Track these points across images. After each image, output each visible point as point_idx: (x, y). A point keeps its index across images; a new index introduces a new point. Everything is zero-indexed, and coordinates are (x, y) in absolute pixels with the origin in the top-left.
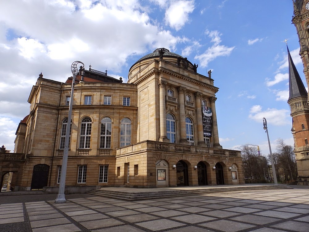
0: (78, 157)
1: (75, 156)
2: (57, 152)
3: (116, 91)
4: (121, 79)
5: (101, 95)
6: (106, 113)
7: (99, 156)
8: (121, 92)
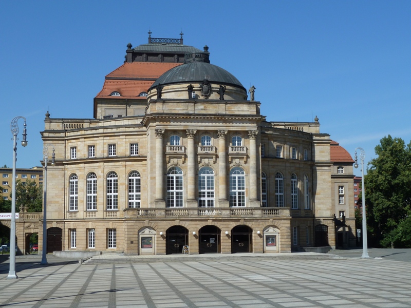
0: (86, 220)
1: (83, 219)
2: (68, 213)
3: (121, 137)
4: (206, 48)
5: (104, 144)
6: (110, 166)
7: (105, 219)
8: (127, 137)
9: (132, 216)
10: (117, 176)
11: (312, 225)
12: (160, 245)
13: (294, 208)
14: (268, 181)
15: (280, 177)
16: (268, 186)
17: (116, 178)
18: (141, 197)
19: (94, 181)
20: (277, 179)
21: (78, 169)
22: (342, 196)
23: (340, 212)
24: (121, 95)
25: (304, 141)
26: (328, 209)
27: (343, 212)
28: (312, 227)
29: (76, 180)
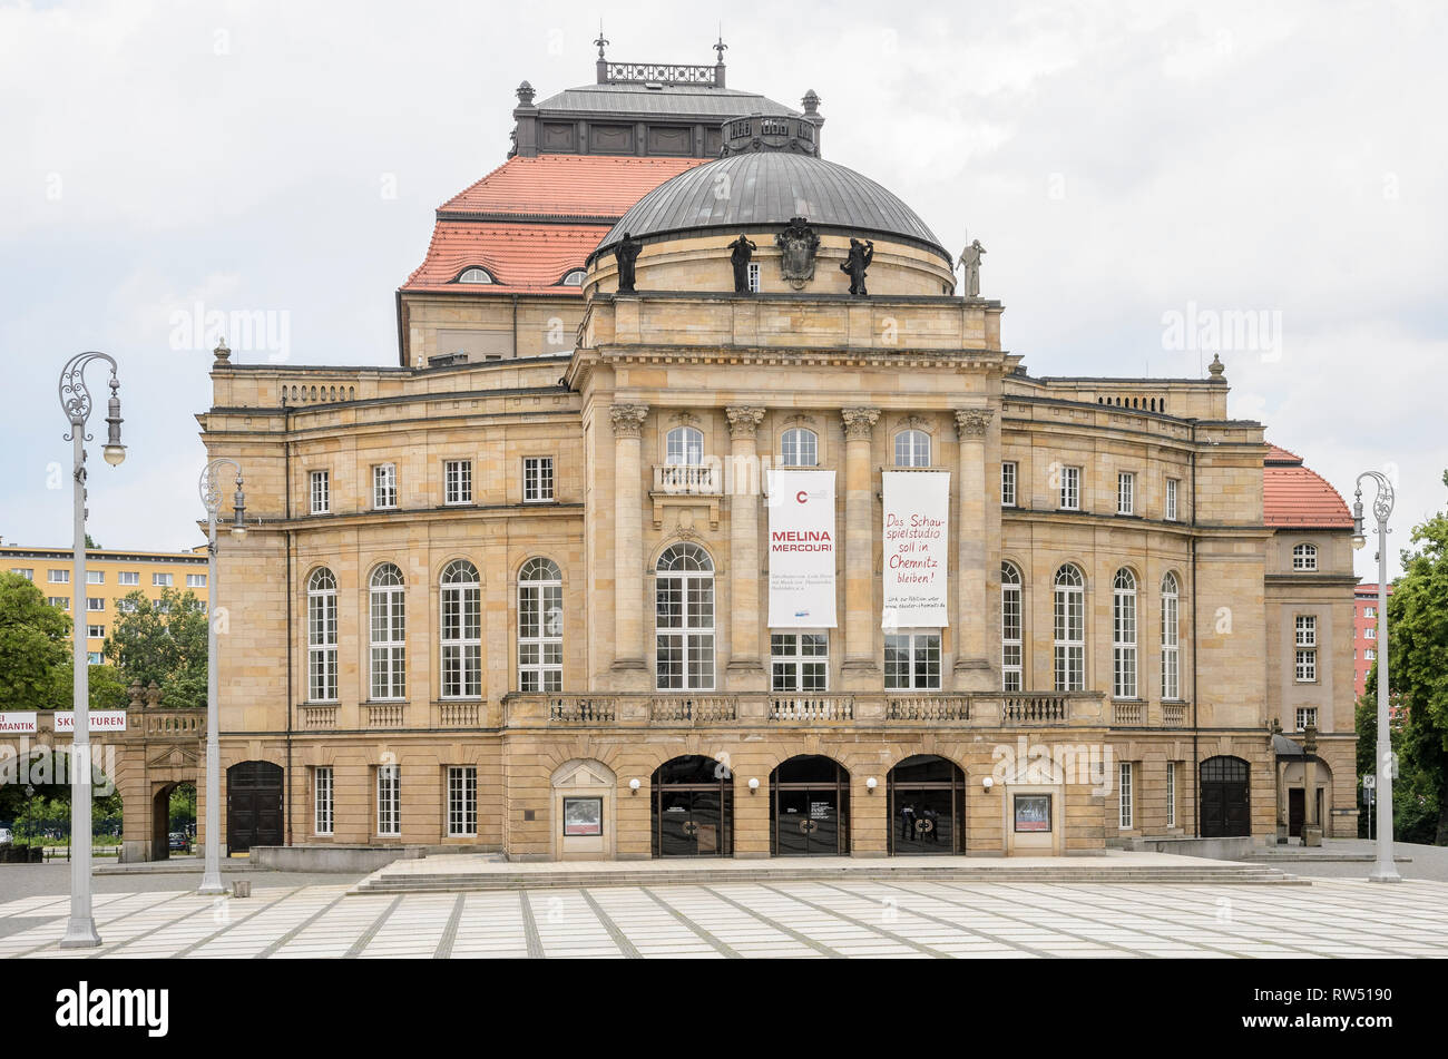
0: (367, 736)
1: (358, 732)
2: (302, 712)
3: (491, 435)
4: (811, 101)
5: (430, 459)
6: (454, 542)
7: (437, 731)
8: (512, 434)
9: (531, 723)
10: (477, 578)
11: (1189, 758)
12: (630, 826)
13: (1122, 696)
14: (1028, 594)
15: (1071, 583)
16: (1028, 613)
17: (473, 585)
18: (564, 654)
19: (395, 595)
20: (1059, 588)
21: (336, 550)
22: (1311, 653)
23: (1300, 711)
24: (495, 281)
25: (1163, 449)
26: (1250, 701)
27: (1311, 711)
28: (1189, 766)
29: (332, 592)
